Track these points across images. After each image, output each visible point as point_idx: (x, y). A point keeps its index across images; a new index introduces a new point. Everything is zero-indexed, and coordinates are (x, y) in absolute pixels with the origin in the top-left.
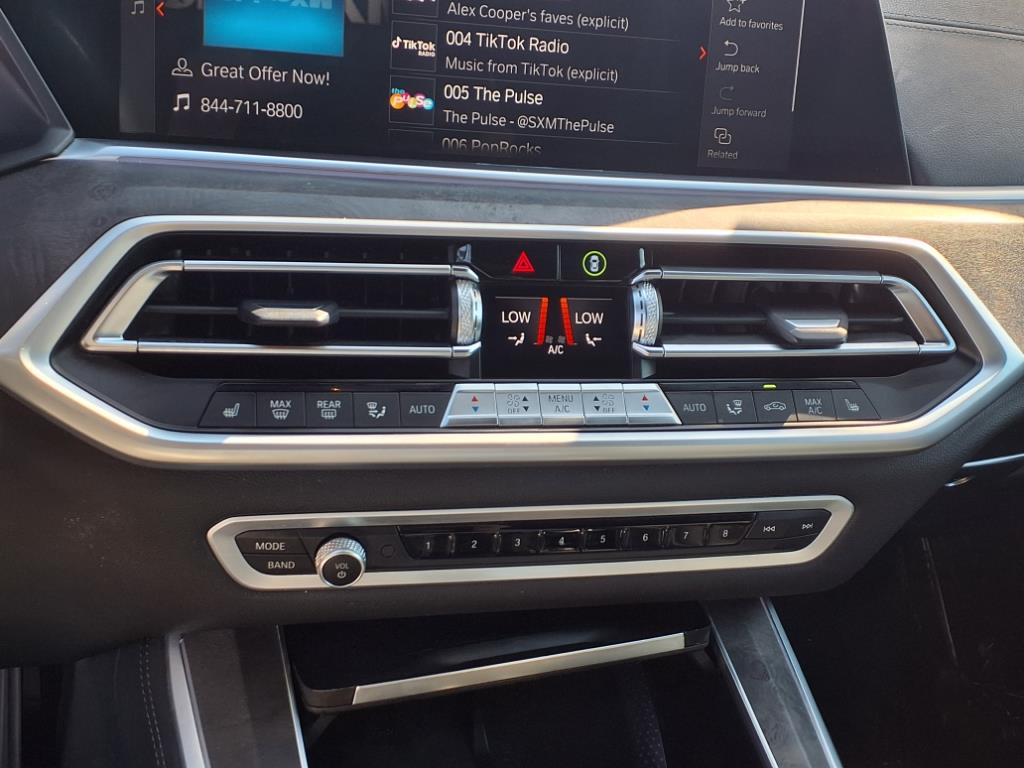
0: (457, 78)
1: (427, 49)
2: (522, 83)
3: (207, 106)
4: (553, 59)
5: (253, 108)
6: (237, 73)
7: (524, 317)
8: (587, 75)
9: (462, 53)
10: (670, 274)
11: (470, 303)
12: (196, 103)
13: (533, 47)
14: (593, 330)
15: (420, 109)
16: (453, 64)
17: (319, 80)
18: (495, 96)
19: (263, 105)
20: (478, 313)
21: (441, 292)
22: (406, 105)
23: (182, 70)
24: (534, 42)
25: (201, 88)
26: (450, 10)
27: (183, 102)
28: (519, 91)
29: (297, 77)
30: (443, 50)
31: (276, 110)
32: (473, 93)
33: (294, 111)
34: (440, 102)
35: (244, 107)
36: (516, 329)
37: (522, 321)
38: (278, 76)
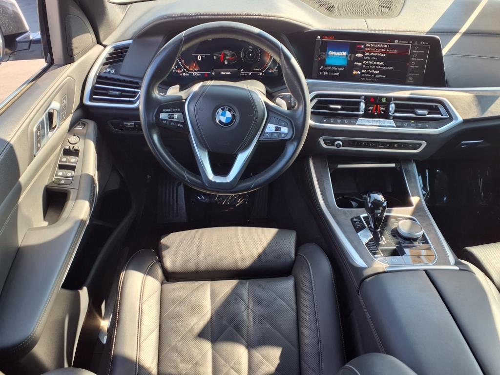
0: (365, 69)
1: (360, 64)
2: (375, 69)
3: (325, 73)
4: (381, 66)
5: (332, 74)
6: (330, 68)
7: (371, 108)
8: (387, 68)
9: (366, 65)
10: (397, 102)
11: (363, 105)
12: (323, 73)
13: (378, 64)
14: (383, 111)
15: (358, 74)
16: (364, 66)
17: (342, 69)
18: (371, 72)
20: (364, 107)
21: (358, 103)
22: (356, 73)
23: (322, 68)
25: (324, 71)
26: (365, 58)
27: (321, 73)
28: (375, 71)
29: (340, 69)
30: (363, 64)
31: (335, 74)
32: (367, 71)
33: (337, 74)
34: (362, 73)
35: (330, 74)
36: (370, 110)
38: (336, 69)
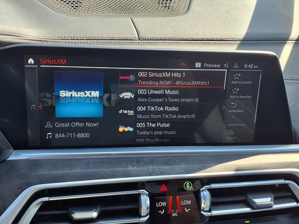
0: (141, 121)
1: (131, 113)
2: (162, 121)
3: (57, 136)
4: (173, 113)
5: (73, 135)
6: (67, 125)
7: (164, 204)
8: (184, 117)
9: (143, 113)
10: (214, 186)
11: (145, 201)
12: (53, 135)
13: (166, 109)
14: (188, 206)
15: (129, 131)
16: (139, 116)
17: (95, 125)
18: (154, 125)
19: (76, 134)
20: (148, 202)
21: (136, 199)
22: (124, 130)
23: (49, 125)
24: (167, 108)
25: (55, 130)
26: (138, 100)
27: (49, 135)
28: (162, 123)
29: (88, 125)
30: (136, 112)
31: (80, 135)
32: (146, 125)
33: (87, 135)
34: (135, 129)
35: (70, 135)
36: (161, 208)
37: (163, 205)
38: (81, 125)
